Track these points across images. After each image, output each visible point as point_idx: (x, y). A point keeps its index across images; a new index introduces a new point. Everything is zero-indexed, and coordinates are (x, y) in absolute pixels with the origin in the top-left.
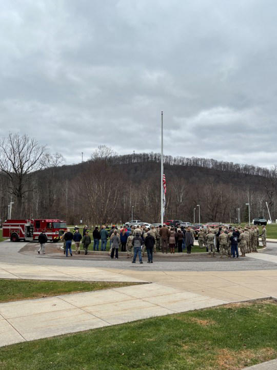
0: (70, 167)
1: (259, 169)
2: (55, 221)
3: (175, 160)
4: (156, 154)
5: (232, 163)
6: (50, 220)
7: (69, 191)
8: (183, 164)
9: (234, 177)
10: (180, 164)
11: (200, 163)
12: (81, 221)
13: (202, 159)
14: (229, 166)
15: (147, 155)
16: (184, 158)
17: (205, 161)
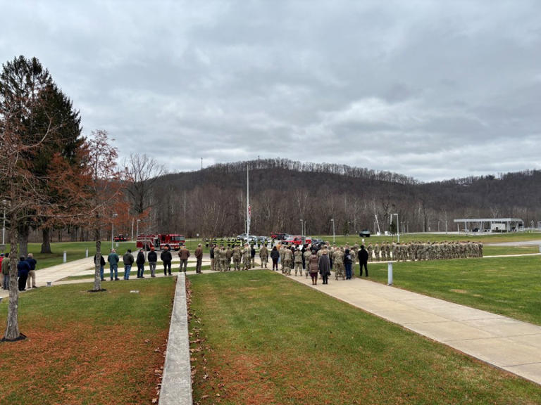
0: (188, 174)
1: (396, 176)
2: (176, 235)
3: (304, 167)
4: (282, 160)
5: (366, 169)
6: (173, 235)
7: (187, 203)
8: (313, 170)
9: (369, 185)
10: (310, 170)
11: (331, 170)
12: (198, 235)
13: (333, 165)
14: (363, 171)
15: (273, 161)
16: (313, 164)
17: (337, 167)
